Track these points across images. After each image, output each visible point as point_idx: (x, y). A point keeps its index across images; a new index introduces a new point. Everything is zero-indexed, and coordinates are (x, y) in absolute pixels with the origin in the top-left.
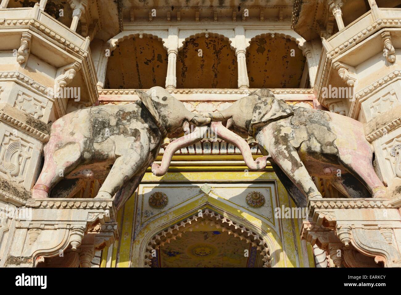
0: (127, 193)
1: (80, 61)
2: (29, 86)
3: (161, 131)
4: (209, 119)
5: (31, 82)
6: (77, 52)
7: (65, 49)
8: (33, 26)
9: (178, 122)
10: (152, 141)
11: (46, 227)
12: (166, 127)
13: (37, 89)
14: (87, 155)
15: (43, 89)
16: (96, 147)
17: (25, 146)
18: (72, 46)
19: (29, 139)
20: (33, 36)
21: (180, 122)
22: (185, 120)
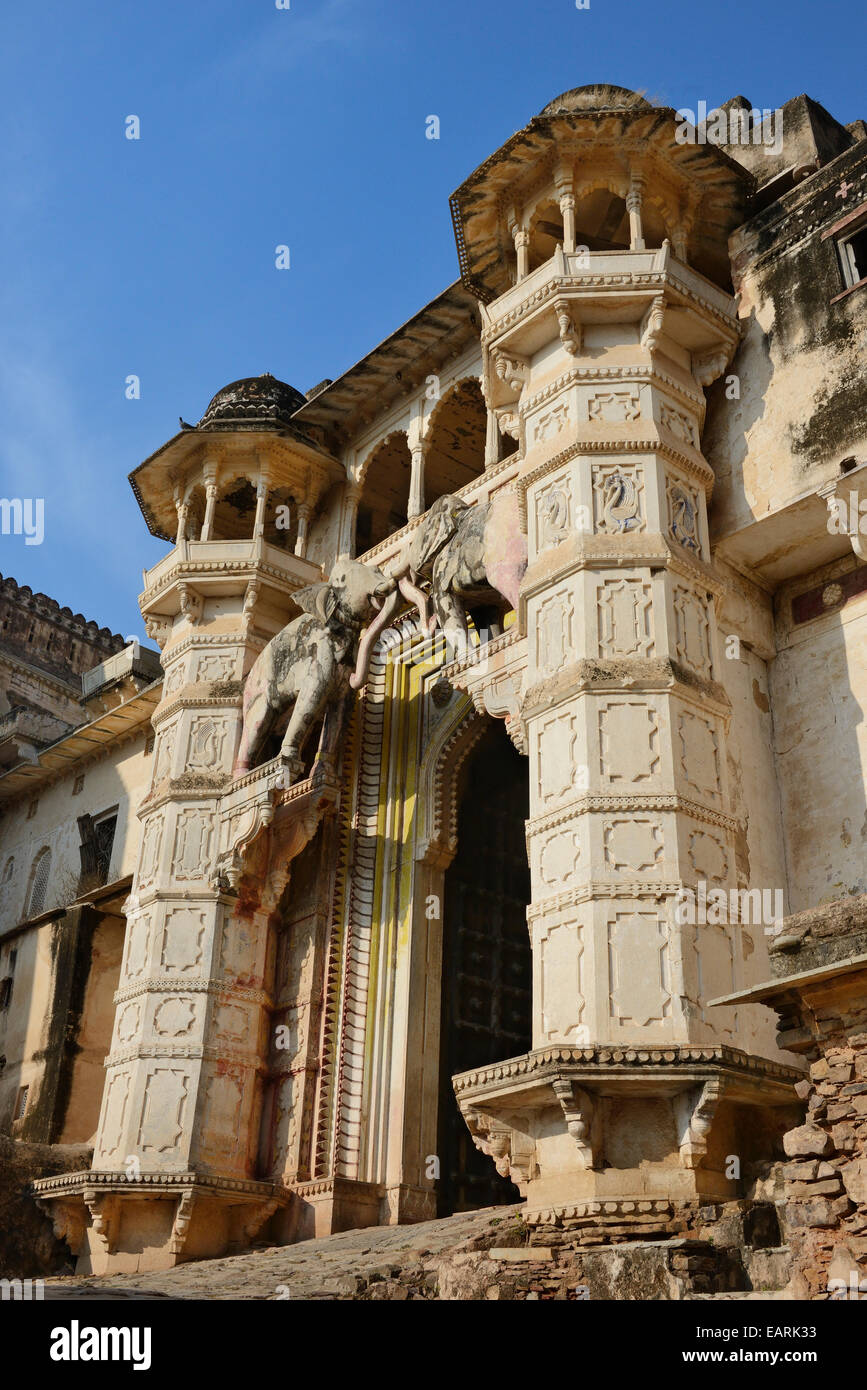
0: (334, 727)
1: (254, 577)
2: (210, 645)
3: (348, 627)
4: (391, 582)
5: (209, 639)
6: (246, 567)
7: (229, 575)
8: (183, 572)
9: (362, 604)
10: (338, 648)
11: (243, 811)
12: (353, 618)
13: (220, 642)
14: (275, 704)
15: (225, 639)
16: (280, 688)
17: (218, 723)
18: (236, 565)
19: (221, 711)
20: (188, 584)
21: (365, 602)
22: (369, 596)
